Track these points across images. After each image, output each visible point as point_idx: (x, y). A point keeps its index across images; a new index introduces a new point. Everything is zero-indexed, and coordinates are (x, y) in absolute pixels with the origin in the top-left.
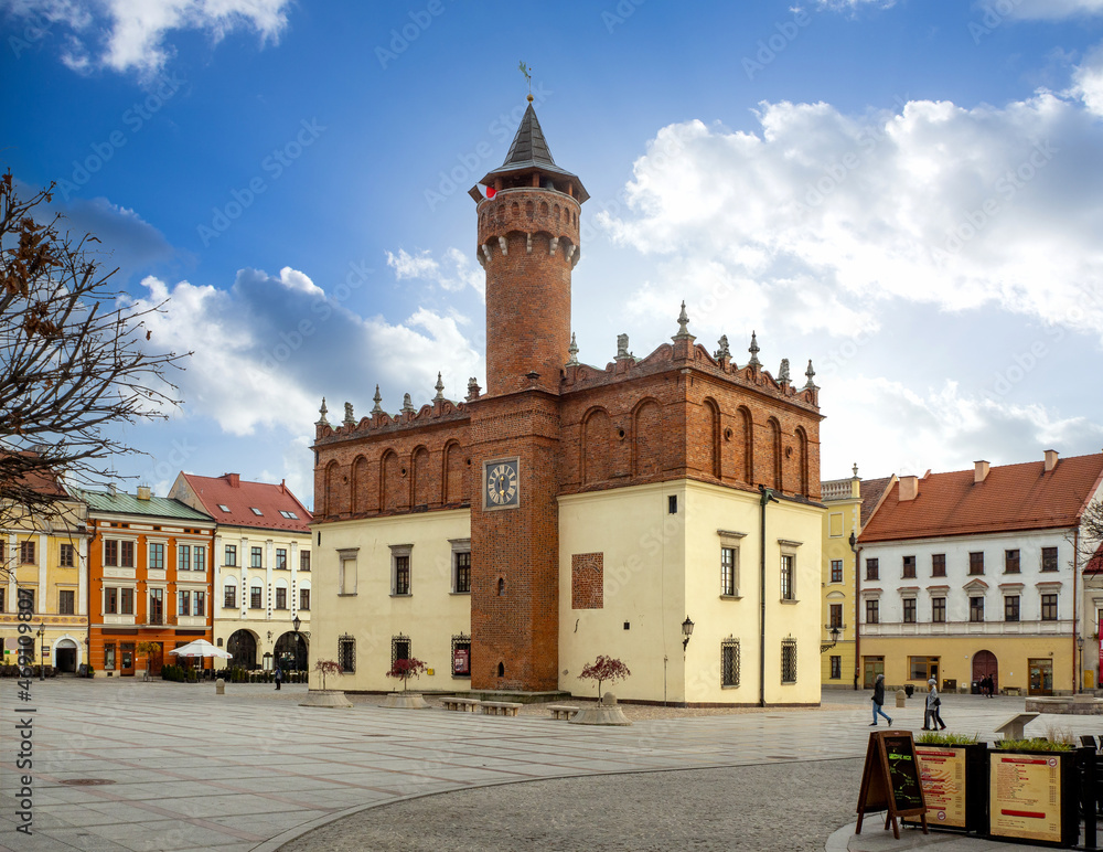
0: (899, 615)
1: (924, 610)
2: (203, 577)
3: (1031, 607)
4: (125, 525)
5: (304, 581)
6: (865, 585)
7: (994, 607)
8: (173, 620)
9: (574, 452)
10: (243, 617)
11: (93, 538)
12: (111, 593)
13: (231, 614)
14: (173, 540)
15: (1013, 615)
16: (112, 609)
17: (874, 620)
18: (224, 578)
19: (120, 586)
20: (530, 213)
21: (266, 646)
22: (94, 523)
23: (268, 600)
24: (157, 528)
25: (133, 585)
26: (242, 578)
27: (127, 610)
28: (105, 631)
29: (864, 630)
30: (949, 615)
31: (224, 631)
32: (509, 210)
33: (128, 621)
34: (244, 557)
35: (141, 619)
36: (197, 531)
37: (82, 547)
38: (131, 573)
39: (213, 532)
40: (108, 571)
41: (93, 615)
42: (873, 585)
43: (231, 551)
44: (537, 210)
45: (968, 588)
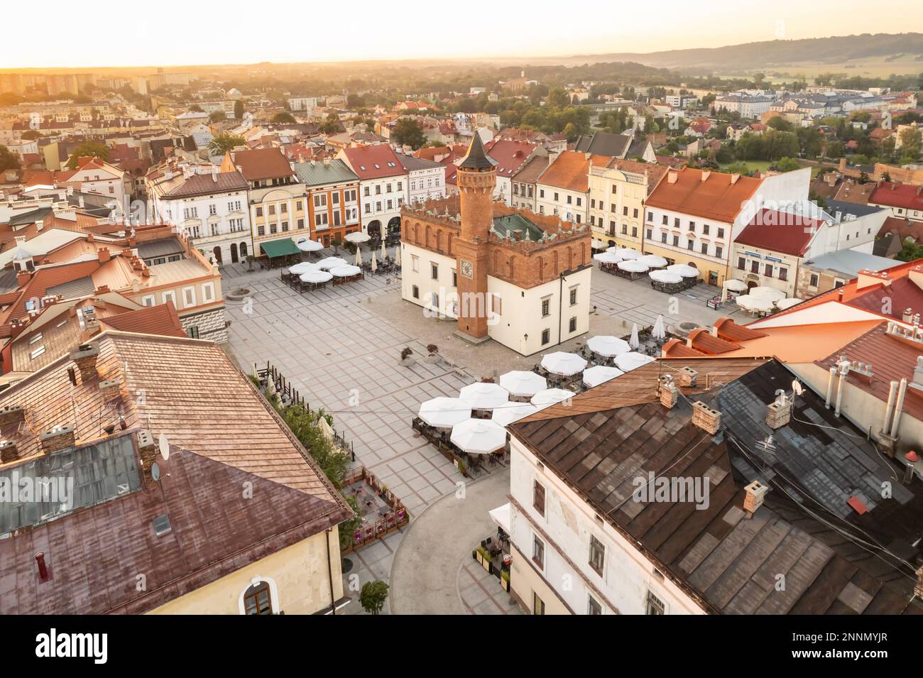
0: (660, 239)
1: (670, 240)
2: (356, 202)
3: (712, 250)
4: (322, 189)
5: (400, 195)
6: (647, 222)
7: (698, 246)
8: (344, 222)
9: (492, 261)
10: (374, 215)
11: (309, 197)
12: (318, 217)
13: (368, 215)
14: (342, 190)
15: (704, 250)
16: (319, 223)
17: (649, 236)
18: (364, 200)
19: (321, 214)
20: (475, 181)
21: (384, 225)
22: (309, 191)
23: (384, 206)
24: (335, 187)
25: (327, 212)
26: (373, 199)
27: (325, 222)
28: (317, 232)
29: (646, 241)
30: (680, 244)
31: (366, 223)
32: (467, 180)
33: (326, 226)
34: (373, 191)
35: (330, 226)
36: (352, 184)
37: (305, 201)
38: (326, 207)
39: (359, 184)
40: (316, 209)
41: (312, 227)
42: (649, 223)
43: (367, 189)
44: (478, 180)
45: (688, 235)
